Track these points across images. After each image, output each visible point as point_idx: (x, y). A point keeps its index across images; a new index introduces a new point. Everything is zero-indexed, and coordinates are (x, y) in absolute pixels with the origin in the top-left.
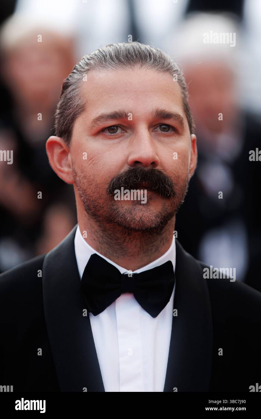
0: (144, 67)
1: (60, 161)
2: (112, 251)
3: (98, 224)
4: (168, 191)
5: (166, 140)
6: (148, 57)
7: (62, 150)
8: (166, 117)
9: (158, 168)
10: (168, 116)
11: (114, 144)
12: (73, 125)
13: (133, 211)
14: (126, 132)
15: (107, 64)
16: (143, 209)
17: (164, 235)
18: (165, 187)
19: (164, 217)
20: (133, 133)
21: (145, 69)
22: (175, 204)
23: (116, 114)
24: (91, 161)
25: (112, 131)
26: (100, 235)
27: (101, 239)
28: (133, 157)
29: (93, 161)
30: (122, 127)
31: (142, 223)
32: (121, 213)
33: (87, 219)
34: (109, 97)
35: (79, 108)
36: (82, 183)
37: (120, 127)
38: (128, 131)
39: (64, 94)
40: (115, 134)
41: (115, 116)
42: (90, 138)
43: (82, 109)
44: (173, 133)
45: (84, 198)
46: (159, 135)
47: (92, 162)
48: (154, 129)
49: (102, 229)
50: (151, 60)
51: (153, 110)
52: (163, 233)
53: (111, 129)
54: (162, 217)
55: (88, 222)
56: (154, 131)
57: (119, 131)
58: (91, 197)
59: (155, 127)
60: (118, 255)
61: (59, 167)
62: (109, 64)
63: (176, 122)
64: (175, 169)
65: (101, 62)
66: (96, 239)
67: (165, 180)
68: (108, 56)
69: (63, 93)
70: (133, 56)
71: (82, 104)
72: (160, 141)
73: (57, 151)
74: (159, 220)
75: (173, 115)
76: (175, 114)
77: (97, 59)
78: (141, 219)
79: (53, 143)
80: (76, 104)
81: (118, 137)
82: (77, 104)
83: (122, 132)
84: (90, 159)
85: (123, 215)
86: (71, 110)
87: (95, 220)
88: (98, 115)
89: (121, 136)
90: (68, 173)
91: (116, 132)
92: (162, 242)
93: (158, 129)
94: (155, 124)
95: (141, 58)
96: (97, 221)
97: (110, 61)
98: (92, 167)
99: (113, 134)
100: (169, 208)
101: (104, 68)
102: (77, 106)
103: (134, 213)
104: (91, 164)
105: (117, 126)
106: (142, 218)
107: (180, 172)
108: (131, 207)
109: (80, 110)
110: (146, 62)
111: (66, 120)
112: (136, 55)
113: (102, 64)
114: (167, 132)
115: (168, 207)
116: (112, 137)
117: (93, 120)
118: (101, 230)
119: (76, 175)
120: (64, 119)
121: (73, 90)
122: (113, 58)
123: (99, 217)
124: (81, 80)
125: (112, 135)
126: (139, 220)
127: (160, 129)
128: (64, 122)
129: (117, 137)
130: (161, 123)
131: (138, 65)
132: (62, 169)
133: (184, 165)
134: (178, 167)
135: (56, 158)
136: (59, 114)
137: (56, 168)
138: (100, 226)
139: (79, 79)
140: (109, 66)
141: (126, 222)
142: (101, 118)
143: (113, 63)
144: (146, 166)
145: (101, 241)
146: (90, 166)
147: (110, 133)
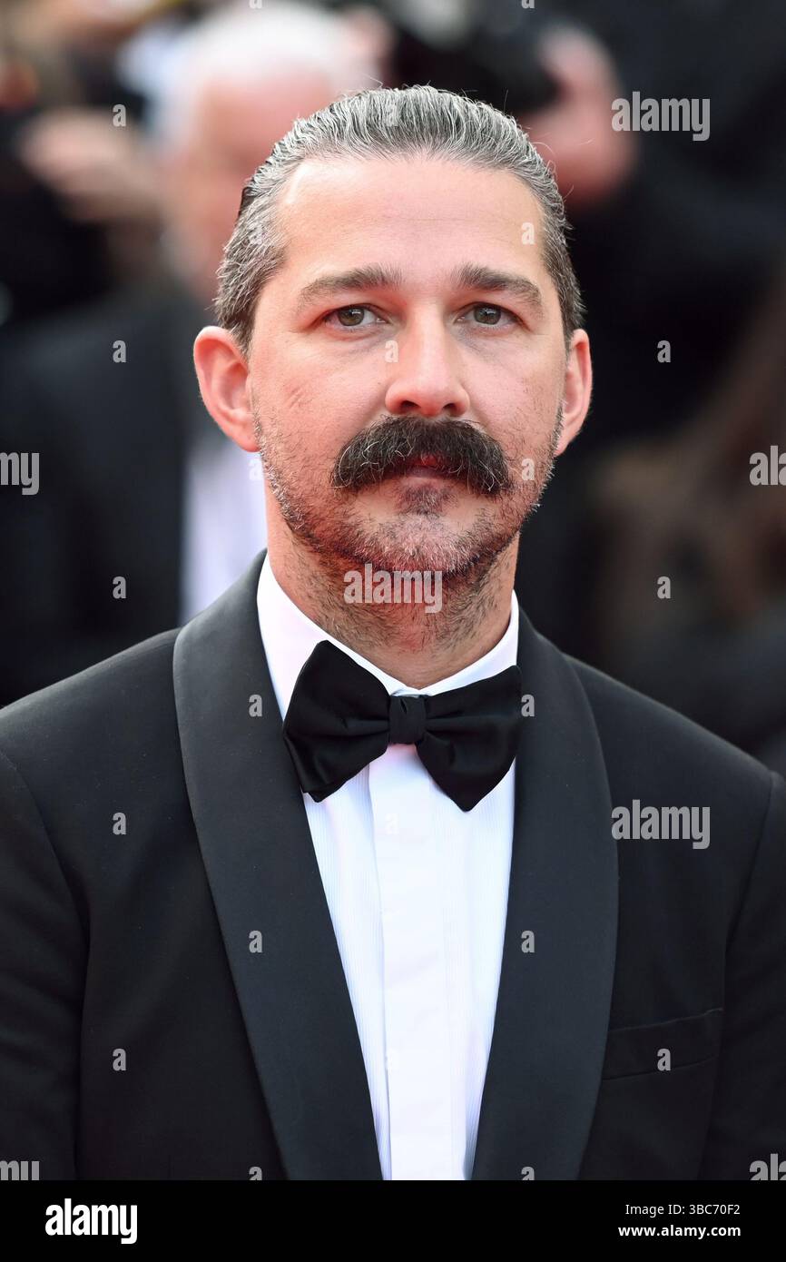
0: (437, 155)
1: (227, 393)
2: (356, 628)
3: (318, 557)
4: (489, 481)
5: (491, 345)
6: (452, 129)
7: (232, 362)
8: (491, 287)
9: (466, 417)
10: (497, 283)
11: (353, 352)
12: (257, 302)
13: (397, 529)
14: (388, 322)
15: (345, 144)
16: (424, 526)
17: (485, 590)
18: (482, 468)
19: (483, 546)
20: (404, 327)
21: (440, 161)
22: (515, 513)
23: (358, 276)
24: (294, 396)
25: (347, 321)
26: (323, 585)
27: (326, 595)
28: (398, 391)
29: (299, 396)
30: (374, 308)
31: (420, 559)
32: (368, 534)
33: (290, 543)
34: (345, 231)
35: (271, 257)
36: (273, 452)
37: (369, 310)
38: (390, 320)
39: (242, 218)
40: (355, 327)
41: (355, 282)
42: (295, 336)
43: (277, 261)
44: (510, 326)
45: (280, 492)
46: (474, 332)
47: (296, 399)
48: (460, 318)
49: (329, 571)
50: (459, 136)
51: (455, 267)
52: (484, 584)
53: (346, 314)
54: (476, 546)
55: (292, 550)
56: (460, 322)
57: (368, 318)
58: (294, 489)
59: (463, 311)
60: (371, 639)
61: (224, 408)
62: (351, 145)
63: (519, 300)
64: (514, 420)
65: (330, 137)
66: (314, 595)
67: (482, 452)
68: (349, 124)
69: (240, 213)
70: (413, 126)
71: (278, 247)
72: (474, 348)
73: (221, 364)
74: (467, 554)
75: (511, 282)
76: (515, 279)
77: (321, 132)
78: (418, 550)
79: (212, 344)
80: (264, 247)
81: (367, 336)
82: (267, 246)
83: (376, 323)
84: (292, 389)
85: (372, 540)
86: (252, 261)
87: (311, 548)
88: (312, 280)
89: (373, 334)
90: (244, 425)
91: (359, 323)
92: (481, 608)
93: (471, 316)
94: (464, 302)
95: (433, 131)
96: (315, 551)
97: (353, 135)
98: (297, 413)
99: (350, 327)
100: (495, 522)
101: (337, 155)
102: (266, 253)
103: (400, 533)
104: (293, 403)
105: (362, 307)
106: (421, 550)
107: (528, 428)
108: (393, 517)
109: (273, 262)
110: (445, 142)
111: (240, 288)
112: (419, 122)
113: (333, 144)
114: (494, 323)
115: (492, 518)
116: (349, 335)
117: (304, 289)
118: (328, 574)
119: (260, 432)
120: (237, 284)
121: (262, 208)
122: (362, 128)
123: (318, 542)
124: (281, 183)
125: (347, 331)
126: (414, 552)
127: (476, 316)
128: (237, 293)
129: (362, 334)
130: (476, 302)
131: (424, 149)
132: (231, 412)
133: (538, 410)
134: (523, 417)
135: (216, 383)
136: (227, 270)
137: (218, 409)
138: (323, 563)
139: (275, 182)
140: (349, 148)
141: (380, 559)
142: (320, 287)
143: (359, 141)
144: (431, 414)
145: (326, 602)
146: (293, 408)
147: (345, 325)
